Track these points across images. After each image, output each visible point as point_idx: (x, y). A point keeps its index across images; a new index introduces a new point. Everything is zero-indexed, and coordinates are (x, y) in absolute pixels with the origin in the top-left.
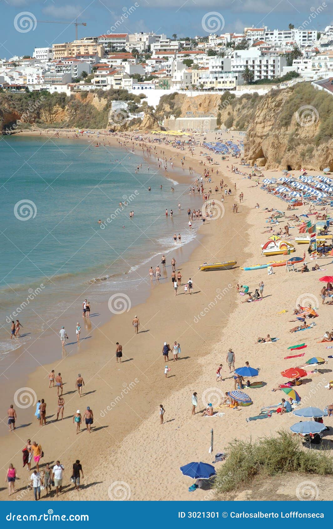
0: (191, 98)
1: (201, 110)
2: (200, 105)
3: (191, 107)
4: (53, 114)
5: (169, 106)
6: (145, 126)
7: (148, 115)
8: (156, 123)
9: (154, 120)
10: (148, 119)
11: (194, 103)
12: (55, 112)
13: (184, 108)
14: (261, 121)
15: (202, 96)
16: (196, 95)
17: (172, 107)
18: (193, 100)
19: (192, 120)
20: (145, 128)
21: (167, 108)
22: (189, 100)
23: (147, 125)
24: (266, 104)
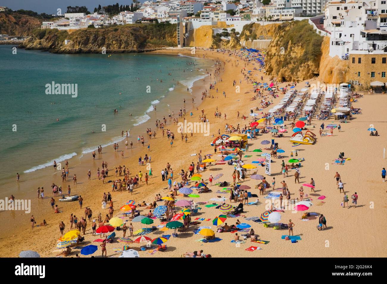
0: (263, 26)
1: (269, 34)
2: (269, 31)
3: (263, 32)
4: (173, 38)
5: (249, 32)
6: (231, 46)
7: (233, 38)
8: (239, 43)
9: (237, 41)
10: (233, 41)
11: (265, 30)
12: (174, 36)
13: (258, 33)
14: (274, 45)
15: (270, 25)
16: (266, 24)
17: (250, 33)
18: (264, 28)
19: (263, 41)
20: (231, 47)
21: (248, 33)
22: (261, 28)
23: (232, 45)
24: (278, 33)
